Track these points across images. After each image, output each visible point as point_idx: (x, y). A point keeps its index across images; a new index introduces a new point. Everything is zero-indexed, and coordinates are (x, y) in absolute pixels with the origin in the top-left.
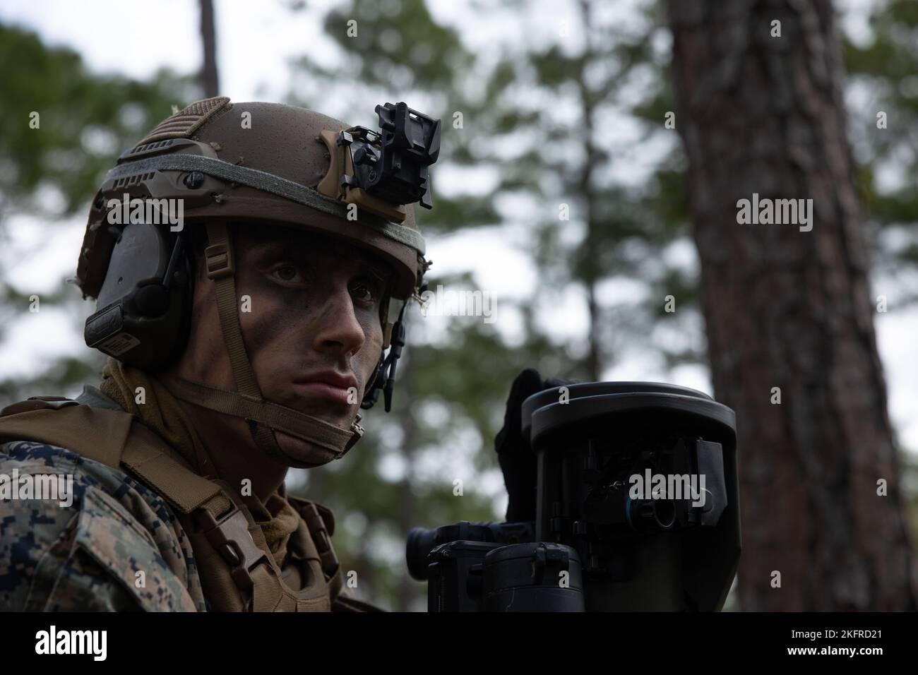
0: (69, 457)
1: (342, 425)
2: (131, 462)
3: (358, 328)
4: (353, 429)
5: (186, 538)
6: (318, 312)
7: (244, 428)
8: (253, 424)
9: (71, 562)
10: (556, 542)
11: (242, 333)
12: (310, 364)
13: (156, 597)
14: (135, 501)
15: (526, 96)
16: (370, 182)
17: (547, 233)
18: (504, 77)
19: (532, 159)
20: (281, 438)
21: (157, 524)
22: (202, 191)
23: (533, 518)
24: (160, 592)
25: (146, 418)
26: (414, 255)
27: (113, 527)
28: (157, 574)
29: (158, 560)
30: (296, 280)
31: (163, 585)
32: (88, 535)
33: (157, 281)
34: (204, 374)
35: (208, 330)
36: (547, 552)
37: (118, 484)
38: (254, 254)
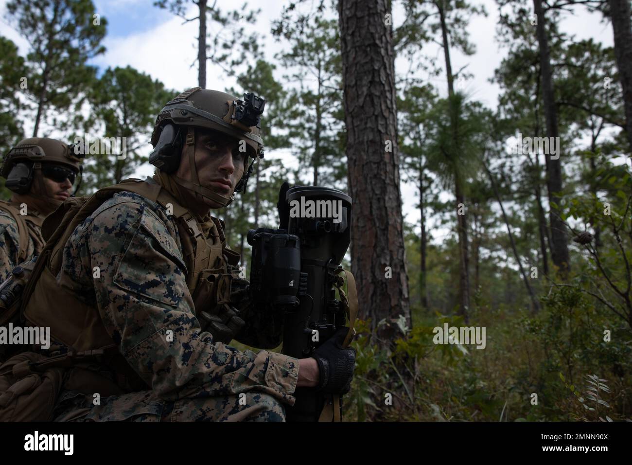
0: (140, 197)
1: (226, 197)
2: (160, 201)
3: (233, 166)
4: (230, 198)
5: (176, 226)
6: (220, 159)
7: (194, 194)
8: (196, 193)
9: (138, 230)
10: (293, 234)
11: (195, 163)
12: (216, 175)
13: (165, 243)
14: (160, 213)
15: (301, 107)
16: (239, 118)
17: (304, 150)
18: (294, 100)
19: (301, 126)
20: (205, 199)
21: (167, 221)
22: (186, 116)
23: (287, 229)
24: (166, 241)
25: (166, 187)
26: (257, 144)
27: (152, 220)
28: (166, 236)
29: (166, 231)
30: (214, 148)
31: (167, 240)
32: (144, 222)
33: (171, 144)
34: (183, 175)
35: (185, 161)
36: (290, 237)
37: (155, 207)
38: (202, 138)
